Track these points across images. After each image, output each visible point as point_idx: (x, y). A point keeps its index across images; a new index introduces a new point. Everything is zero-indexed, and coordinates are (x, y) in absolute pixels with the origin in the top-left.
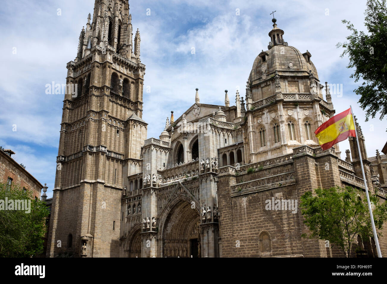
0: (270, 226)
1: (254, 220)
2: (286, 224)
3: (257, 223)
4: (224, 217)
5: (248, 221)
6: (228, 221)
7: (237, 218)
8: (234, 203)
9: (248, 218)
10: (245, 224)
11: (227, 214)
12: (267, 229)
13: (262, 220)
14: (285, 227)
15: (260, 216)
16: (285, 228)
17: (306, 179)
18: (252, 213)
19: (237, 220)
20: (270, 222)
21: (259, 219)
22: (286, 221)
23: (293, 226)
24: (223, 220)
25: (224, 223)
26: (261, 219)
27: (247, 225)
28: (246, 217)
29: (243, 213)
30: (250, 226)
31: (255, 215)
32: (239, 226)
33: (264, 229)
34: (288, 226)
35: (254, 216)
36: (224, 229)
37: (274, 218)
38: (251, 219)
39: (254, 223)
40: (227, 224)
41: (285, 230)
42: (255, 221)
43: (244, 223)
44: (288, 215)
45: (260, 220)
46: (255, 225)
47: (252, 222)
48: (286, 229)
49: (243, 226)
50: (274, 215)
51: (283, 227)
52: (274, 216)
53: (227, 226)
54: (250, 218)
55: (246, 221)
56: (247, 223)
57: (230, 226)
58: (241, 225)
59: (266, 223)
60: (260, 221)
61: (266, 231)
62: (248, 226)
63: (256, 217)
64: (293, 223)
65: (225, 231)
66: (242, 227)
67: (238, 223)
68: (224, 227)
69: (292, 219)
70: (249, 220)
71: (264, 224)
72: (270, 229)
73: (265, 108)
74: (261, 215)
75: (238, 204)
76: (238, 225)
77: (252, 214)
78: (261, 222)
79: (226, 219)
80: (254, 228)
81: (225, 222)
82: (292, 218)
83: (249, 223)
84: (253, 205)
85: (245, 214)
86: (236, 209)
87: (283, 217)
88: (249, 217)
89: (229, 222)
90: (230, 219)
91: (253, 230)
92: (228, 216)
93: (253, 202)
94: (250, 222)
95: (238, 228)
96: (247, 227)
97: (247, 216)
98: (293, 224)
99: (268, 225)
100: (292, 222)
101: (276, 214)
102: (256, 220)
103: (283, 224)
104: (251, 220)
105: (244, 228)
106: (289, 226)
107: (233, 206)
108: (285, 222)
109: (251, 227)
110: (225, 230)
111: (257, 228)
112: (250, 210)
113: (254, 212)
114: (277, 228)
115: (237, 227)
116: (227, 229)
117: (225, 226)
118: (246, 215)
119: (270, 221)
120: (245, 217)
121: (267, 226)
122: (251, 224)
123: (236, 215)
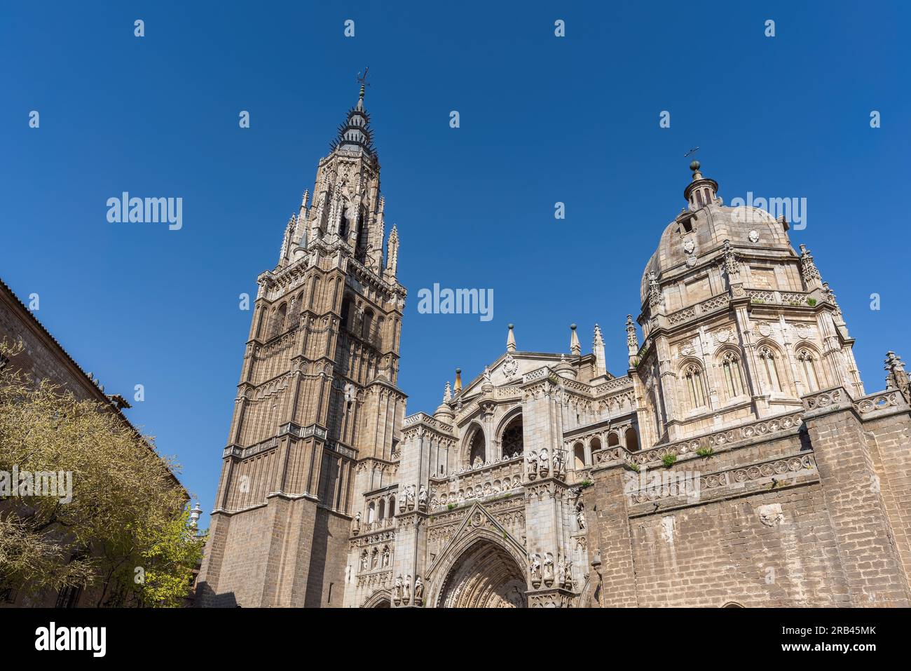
0: (749, 589)
1: (699, 573)
2: (800, 585)
3: (708, 580)
4: (612, 566)
5: (681, 576)
6: (625, 576)
7: (648, 567)
8: (639, 533)
9: (681, 569)
10: (674, 584)
11: (620, 559)
12: (739, 598)
13: (723, 573)
14: (798, 593)
15: (717, 564)
16: (797, 597)
17: (854, 468)
18: (691, 555)
19: (650, 573)
20: (750, 579)
21: (713, 572)
22: (799, 577)
23: (822, 590)
24: (611, 572)
25: (612, 581)
26: (720, 571)
27: (678, 587)
28: (675, 566)
29: (665, 555)
30: (689, 588)
31: (701, 560)
32: (656, 588)
33: (731, 597)
34: (807, 591)
35: (699, 563)
36: (613, 595)
37: (760, 568)
38: (691, 570)
39: (700, 581)
40: (622, 583)
41: (799, 601)
42: (703, 577)
43: (669, 582)
44: (803, 561)
45: (719, 574)
46: (704, 587)
47: (693, 577)
48: (803, 600)
49: (669, 589)
50: (760, 560)
51: (789, 594)
52: (761, 565)
53: (622, 589)
54: (688, 568)
55: (676, 577)
56: (677, 580)
57: (630, 587)
58: (660, 585)
59: (737, 581)
60: (715, 575)
61: (737, 601)
62: (682, 589)
63: (704, 566)
64: (822, 582)
65: (617, 601)
66: (666, 591)
67: (651, 580)
68: (612, 590)
69: (819, 573)
70: (684, 572)
71: (732, 584)
72: (749, 596)
73: (701, 321)
74: (720, 560)
75: (650, 534)
76: (652, 586)
77: (691, 559)
78: (720, 578)
79: (617, 572)
80: (700, 594)
81: (613, 578)
82: (817, 568)
83: (685, 582)
84: (692, 536)
85: (670, 558)
86: (646, 545)
87: (790, 566)
88: (684, 565)
89: (627, 578)
90: (628, 570)
91: (698, 599)
92: (624, 564)
93: (693, 529)
94: (686, 578)
95: (653, 592)
96: (680, 593)
97: (678, 564)
98: (822, 585)
99: (742, 585)
100: (817, 579)
101: (766, 557)
102: (704, 573)
103: (789, 585)
104: (691, 574)
105: (671, 594)
106: (810, 591)
107: (635, 537)
108: (795, 581)
109: (691, 591)
110: (616, 598)
111: (709, 593)
112: (686, 549)
113: (699, 553)
114: (772, 595)
115: (650, 590)
116: (621, 595)
117: (617, 589)
118: (674, 561)
119: (748, 576)
120: (671, 565)
121: (741, 590)
122: (690, 584)
123: (646, 562)
